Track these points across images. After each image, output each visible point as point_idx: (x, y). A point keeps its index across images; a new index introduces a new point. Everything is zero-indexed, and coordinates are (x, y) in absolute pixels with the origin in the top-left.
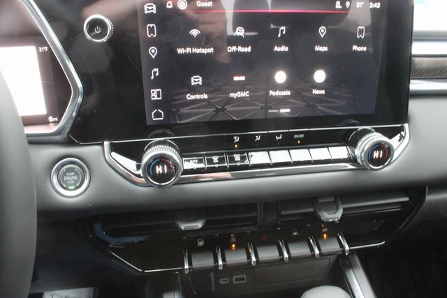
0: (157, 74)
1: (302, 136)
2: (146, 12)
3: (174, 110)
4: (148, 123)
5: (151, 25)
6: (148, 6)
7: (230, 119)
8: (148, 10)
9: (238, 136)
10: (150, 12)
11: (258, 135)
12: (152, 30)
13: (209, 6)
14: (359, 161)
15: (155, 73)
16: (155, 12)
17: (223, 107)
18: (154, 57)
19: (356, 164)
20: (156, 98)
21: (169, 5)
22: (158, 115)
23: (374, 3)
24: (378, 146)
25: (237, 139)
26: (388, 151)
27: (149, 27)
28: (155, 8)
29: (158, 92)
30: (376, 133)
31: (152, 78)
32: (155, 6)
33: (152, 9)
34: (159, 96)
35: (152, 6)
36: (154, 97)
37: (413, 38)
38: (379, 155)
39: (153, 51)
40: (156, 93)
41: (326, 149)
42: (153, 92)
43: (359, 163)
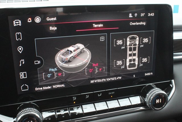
0: (23, 63)
1: (113, 93)
2: (15, 25)
3: (35, 84)
4: (19, 93)
5: (18, 33)
6: (16, 21)
7: (70, 87)
8: (16, 24)
9: (75, 96)
10: (17, 25)
11: (87, 94)
12: (19, 36)
13: (54, 20)
14: (148, 104)
15: (22, 62)
16: (20, 25)
17: (65, 80)
18: (21, 53)
19: (146, 107)
20: (23, 77)
21: (30, 20)
22: (25, 88)
23: (151, 14)
24: (159, 96)
25: (75, 98)
26: (164, 99)
27: (17, 34)
28: (20, 22)
29: (24, 74)
30: (157, 88)
31: (20, 65)
32: (20, 21)
33: (19, 23)
34: (25, 76)
35: (18, 21)
36: (22, 77)
37: (174, 30)
38: (159, 101)
39: (20, 49)
40: (23, 74)
41: (128, 99)
42: (21, 74)
43: (147, 106)
